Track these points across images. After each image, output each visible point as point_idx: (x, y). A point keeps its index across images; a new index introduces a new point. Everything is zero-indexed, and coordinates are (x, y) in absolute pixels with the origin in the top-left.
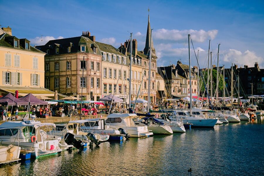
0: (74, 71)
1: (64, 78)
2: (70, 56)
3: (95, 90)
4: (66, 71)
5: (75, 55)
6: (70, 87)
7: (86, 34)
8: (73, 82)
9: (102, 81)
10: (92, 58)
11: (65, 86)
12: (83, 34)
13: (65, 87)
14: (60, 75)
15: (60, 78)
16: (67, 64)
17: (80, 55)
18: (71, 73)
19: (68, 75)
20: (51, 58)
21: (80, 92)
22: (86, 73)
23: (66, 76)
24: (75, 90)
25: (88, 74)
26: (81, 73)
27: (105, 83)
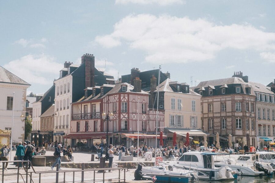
0: (228, 112)
1: (218, 119)
2: (224, 97)
3: (251, 132)
4: (220, 113)
5: (230, 96)
6: (225, 129)
7: (237, 74)
8: (228, 124)
9: (257, 122)
10: (247, 99)
11: (220, 127)
12: (235, 74)
13: (219, 129)
14: (214, 116)
15: (214, 120)
16: (221, 106)
17: (235, 96)
18: (226, 115)
19: (222, 116)
20: (205, 100)
21: (236, 134)
22: (241, 114)
23: (221, 117)
24: (231, 131)
25: (243, 116)
26: (236, 114)
27: (260, 125)
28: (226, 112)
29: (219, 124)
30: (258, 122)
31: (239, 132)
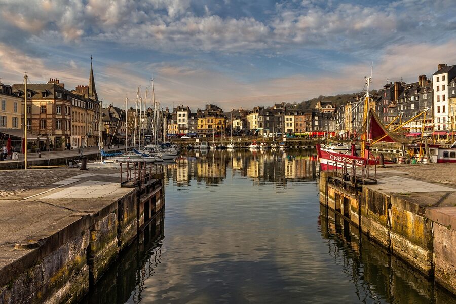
0: (48, 115)
1: (37, 120)
2: (44, 101)
3: (68, 131)
4: (40, 115)
5: (51, 101)
6: (44, 129)
8: (47, 124)
10: (66, 104)
16: (41, 108)
17: (57, 101)
19: (42, 118)
21: (56, 134)
22: (61, 117)
23: (40, 119)
24: (51, 131)
25: (63, 118)
26: (57, 117)
27: (73, 126)
28: (46, 114)
29: (38, 125)
30: (73, 124)
31: (59, 132)
